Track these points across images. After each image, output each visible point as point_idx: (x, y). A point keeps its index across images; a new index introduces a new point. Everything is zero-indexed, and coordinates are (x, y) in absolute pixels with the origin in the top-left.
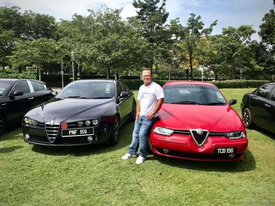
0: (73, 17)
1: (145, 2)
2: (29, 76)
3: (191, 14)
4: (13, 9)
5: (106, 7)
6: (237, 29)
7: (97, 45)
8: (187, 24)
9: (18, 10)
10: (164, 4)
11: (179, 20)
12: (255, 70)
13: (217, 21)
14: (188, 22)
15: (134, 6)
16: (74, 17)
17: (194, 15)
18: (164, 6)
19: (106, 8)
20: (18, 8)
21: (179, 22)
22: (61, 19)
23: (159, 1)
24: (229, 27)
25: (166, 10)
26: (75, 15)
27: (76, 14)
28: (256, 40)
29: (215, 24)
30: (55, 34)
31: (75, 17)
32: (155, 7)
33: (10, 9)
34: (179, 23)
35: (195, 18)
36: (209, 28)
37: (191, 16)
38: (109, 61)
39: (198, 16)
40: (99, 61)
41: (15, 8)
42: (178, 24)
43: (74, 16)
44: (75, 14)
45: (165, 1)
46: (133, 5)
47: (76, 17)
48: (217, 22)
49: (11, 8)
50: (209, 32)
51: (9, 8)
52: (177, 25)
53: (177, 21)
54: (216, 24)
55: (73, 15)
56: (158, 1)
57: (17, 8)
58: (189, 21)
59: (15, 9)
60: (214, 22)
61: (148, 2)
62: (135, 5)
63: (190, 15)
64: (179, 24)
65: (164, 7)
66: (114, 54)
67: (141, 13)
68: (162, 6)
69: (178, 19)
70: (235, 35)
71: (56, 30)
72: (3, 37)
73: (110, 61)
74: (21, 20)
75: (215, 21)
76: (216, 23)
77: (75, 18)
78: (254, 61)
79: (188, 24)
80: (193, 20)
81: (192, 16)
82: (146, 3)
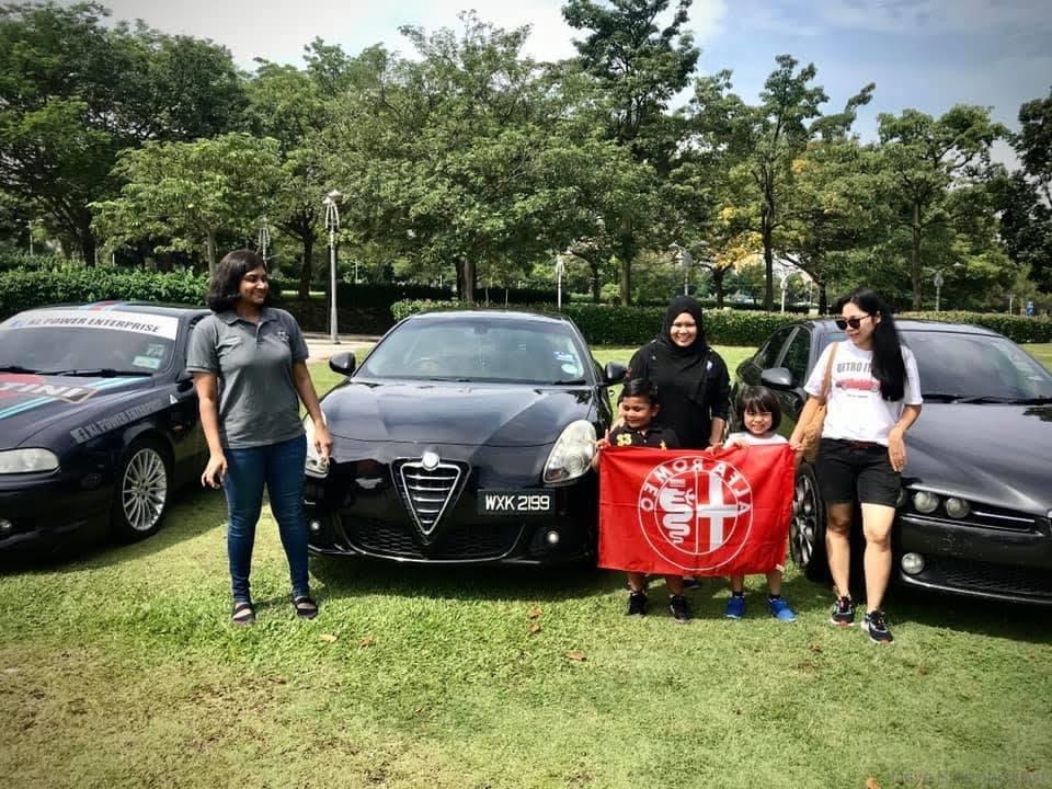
0: (307, 54)
1: (611, 7)
2: (191, 283)
3: (780, 59)
4: (79, 16)
5: (475, 19)
6: (937, 119)
7: (452, 170)
8: (761, 95)
9: (101, 17)
10: (682, 18)
11: (730, 81)
12: (968, 275)
13: (872, 87)
14: (764, 90)
15: (568, 21)
16: (313, 53)
17: (793, 63)
18: (681, 24)
19: (473, 24)
20: (101, 8)
21: (729, 86)
22: (259, 60)
23: (666, 6)
24: (904, 112)
25: (692, 40)
26: (314, 45)
27: (322, 41)
28: (1002, 164)
29: (863, 99)
30: (247, 119)
31: (317, 55)
32: (648, 25)
33: (70, 14)
34: (731, 91)
35: (795, 74)
36: (841, 115)
37: (778, 67)
38: (497, 233)
39: (806, 66)
40: (458, 231)
41: (88, 10)
42: (725, 93)
43: (313, 50)
44: (315, 40)
45: (688, 4)
46: (564, 17)
47: (321, 55)
48: (872, 93)
49: (72, 7)
50: (840, 128)
51: (66, 10)
52: (720, 98)
53: (722, 81)
54: (869, 98)
55: (309, 46)
56: (662, 1)
57: (95, 11)
58: (769, 85)
59: (86, 13)
60: (863, 91)
61: (623, 6)
62: (574, 17)
63: (775, 62)
64: (729, 96)
65: (682, 27)
66: (522, 205)
67: (590, 49)
68: (676, 24)
69: (727, 74)
70: (929, 141)
71: (246, 103)
72: (43, 124)
73: (504, 232)
74: (116, 57)
75: (863, 87)
76: (868, 94)
77: (315, 59)
78: (963, 240)
79: (765, 97)
80: (786, 81)
81: (784, 66)
82: (617, 8)
